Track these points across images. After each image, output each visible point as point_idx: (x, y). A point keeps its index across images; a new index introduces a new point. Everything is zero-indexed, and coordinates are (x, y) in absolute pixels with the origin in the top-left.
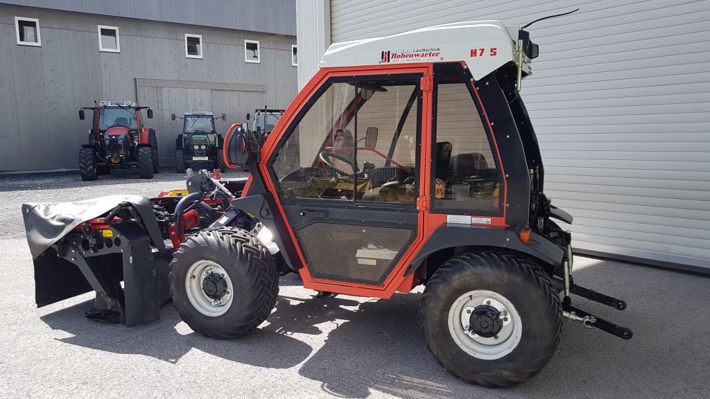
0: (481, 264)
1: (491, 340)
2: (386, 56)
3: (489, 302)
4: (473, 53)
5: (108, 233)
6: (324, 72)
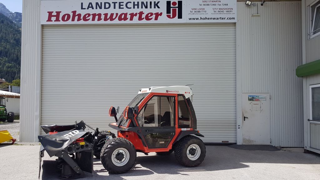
0: (193, 138)
1: (193, 156)
2: (167, 91)
3: (193, 147)
4: (186, 93)
5: (83, 143)
6: (152, 93)
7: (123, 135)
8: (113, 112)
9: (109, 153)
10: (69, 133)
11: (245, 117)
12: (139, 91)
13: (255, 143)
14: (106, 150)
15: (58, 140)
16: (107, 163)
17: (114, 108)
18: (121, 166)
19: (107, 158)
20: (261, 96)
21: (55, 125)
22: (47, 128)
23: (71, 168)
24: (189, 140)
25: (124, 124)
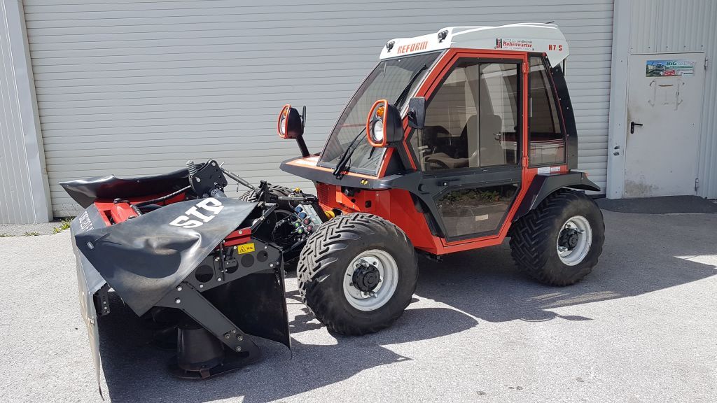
1: (571, 252)
2: (499, 43)
3: (569, 225)
4: (550, 48)
5: (247, 248)
6: (454, 52)
7: (353, 201)
8: (295, 125)
9: (335, 273)
10: (188, 213)
11: (633, 124)
12: (385, 49)
13: (655, 194)
14: (324, 264)
15: (155, 244)
16: (331, 305)
17: (293, 111)
18: (374, 308)
19: (331, 289)
20: (681, 60)
21: (111, 177)
22: (85, 188)
23: (213, 338)
24: (565, 204)
25: (356, 164)
